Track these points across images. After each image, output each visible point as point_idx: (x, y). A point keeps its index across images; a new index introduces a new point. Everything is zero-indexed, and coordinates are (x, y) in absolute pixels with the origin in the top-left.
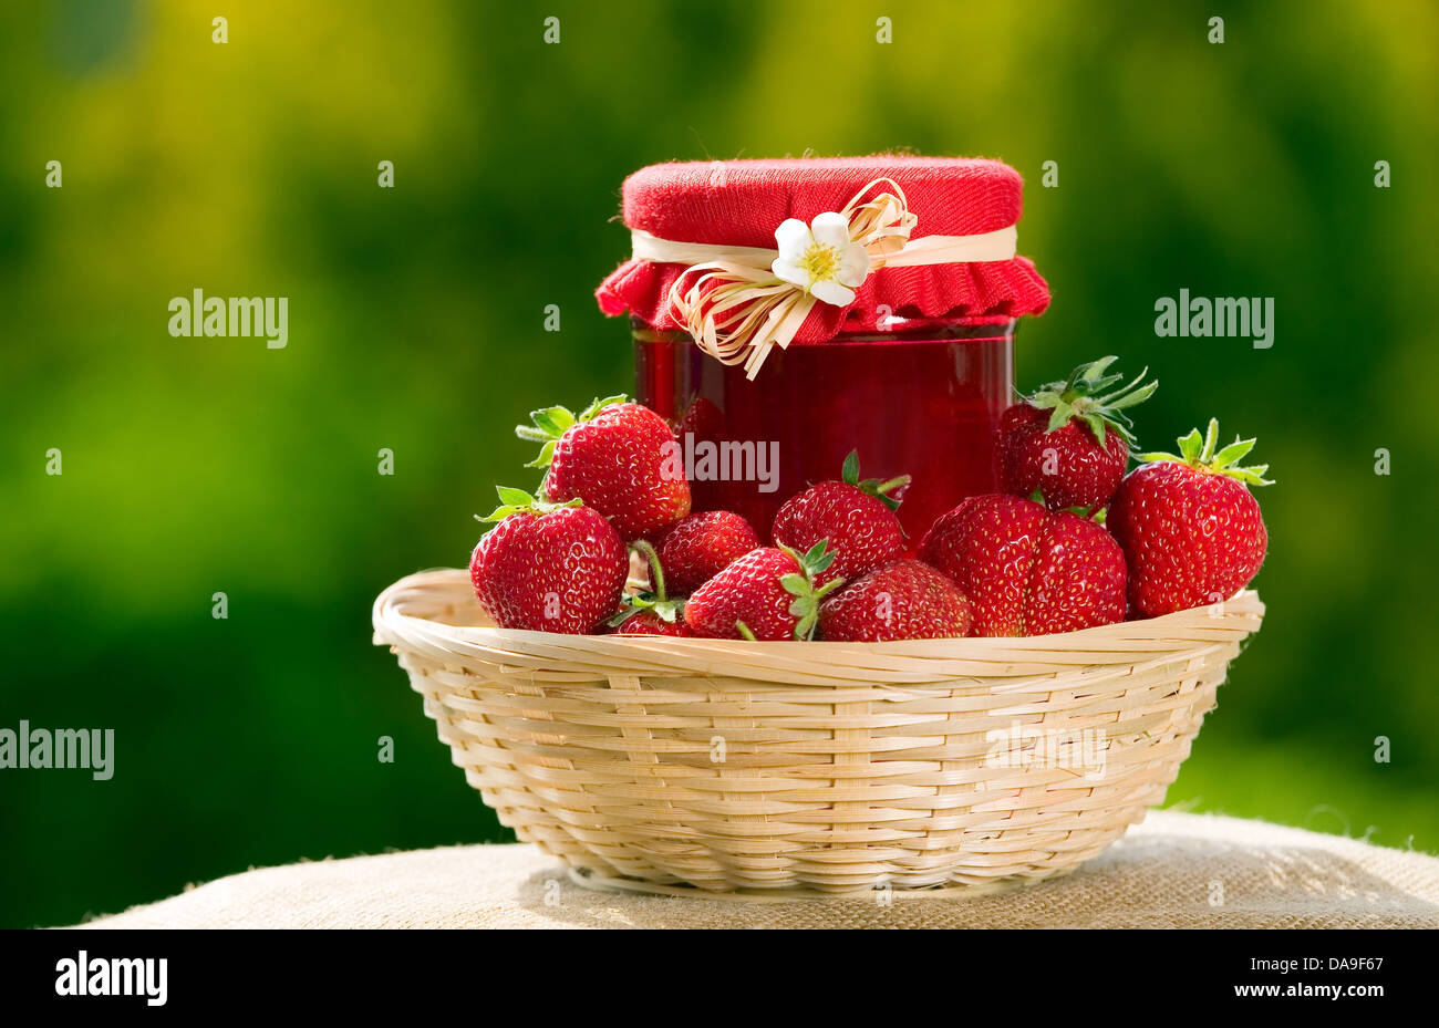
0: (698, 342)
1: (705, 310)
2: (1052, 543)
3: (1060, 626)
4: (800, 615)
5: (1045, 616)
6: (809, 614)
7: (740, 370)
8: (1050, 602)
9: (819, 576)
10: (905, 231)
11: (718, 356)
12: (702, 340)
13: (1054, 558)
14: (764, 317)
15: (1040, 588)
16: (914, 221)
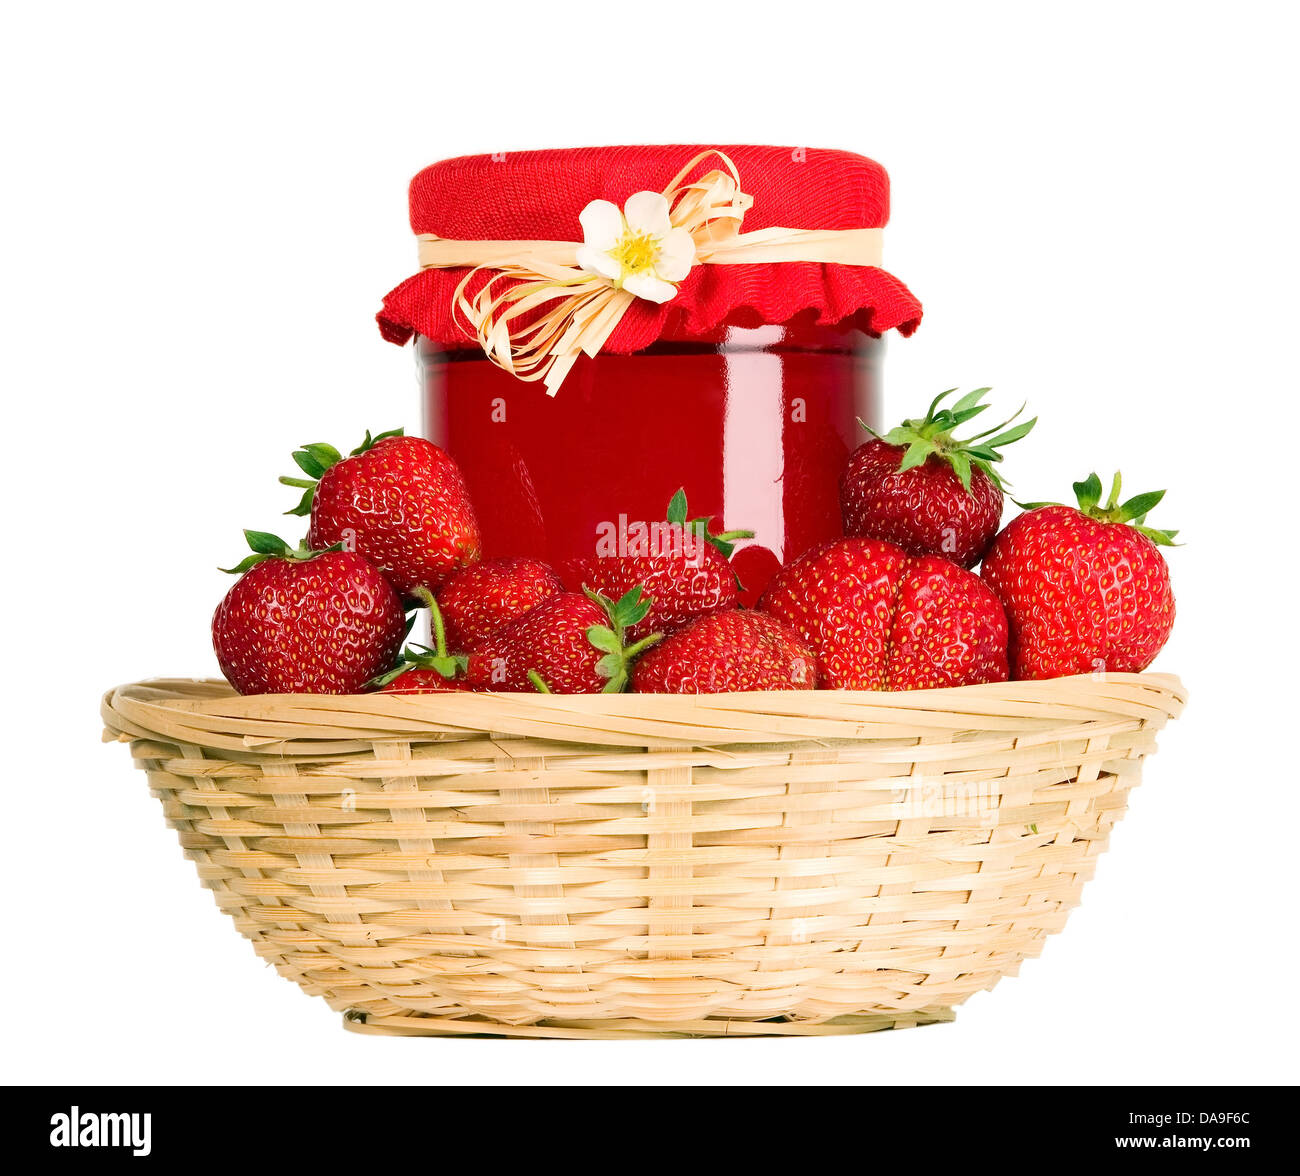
0: (488, 352)
1: (496, 315)
2: (917, 585)
3: (932, 684)
4: (608, 675)
5: (913, 672)
6: (619, 674)
7: (540, 386)
8: (918, 656)
9: (630, 630)
10: (738, 213)
11: (513, 371)
12: (493, 351)
13: (920, 604)
14: (568, 321)
15: (904, 639)
16: (748, 201)
